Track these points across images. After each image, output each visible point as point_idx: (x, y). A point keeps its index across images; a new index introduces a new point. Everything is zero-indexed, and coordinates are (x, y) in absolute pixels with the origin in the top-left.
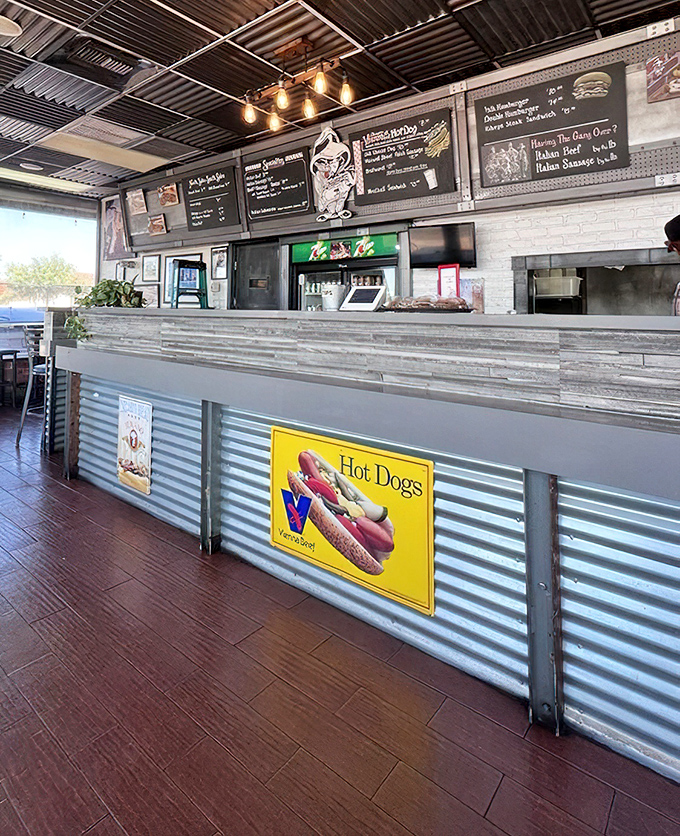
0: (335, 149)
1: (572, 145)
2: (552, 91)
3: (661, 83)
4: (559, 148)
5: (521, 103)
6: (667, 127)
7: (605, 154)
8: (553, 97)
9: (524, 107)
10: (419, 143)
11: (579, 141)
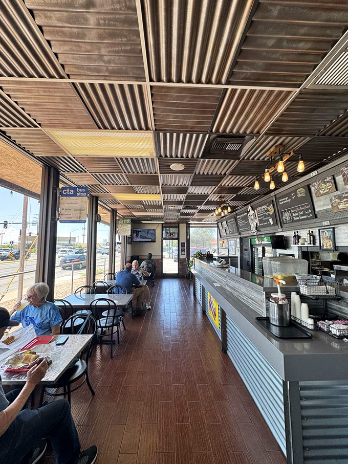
0: (252, 212)
1: (301, 211)
2: (292, 195)
3: (318, 191)
4: (298, 212)
5: (286, 198)
6: (324, 205)
7: (308, 214)
8: (293, 196)
9: (288, 199)
10: (267, 211)
11: (302, 210)
